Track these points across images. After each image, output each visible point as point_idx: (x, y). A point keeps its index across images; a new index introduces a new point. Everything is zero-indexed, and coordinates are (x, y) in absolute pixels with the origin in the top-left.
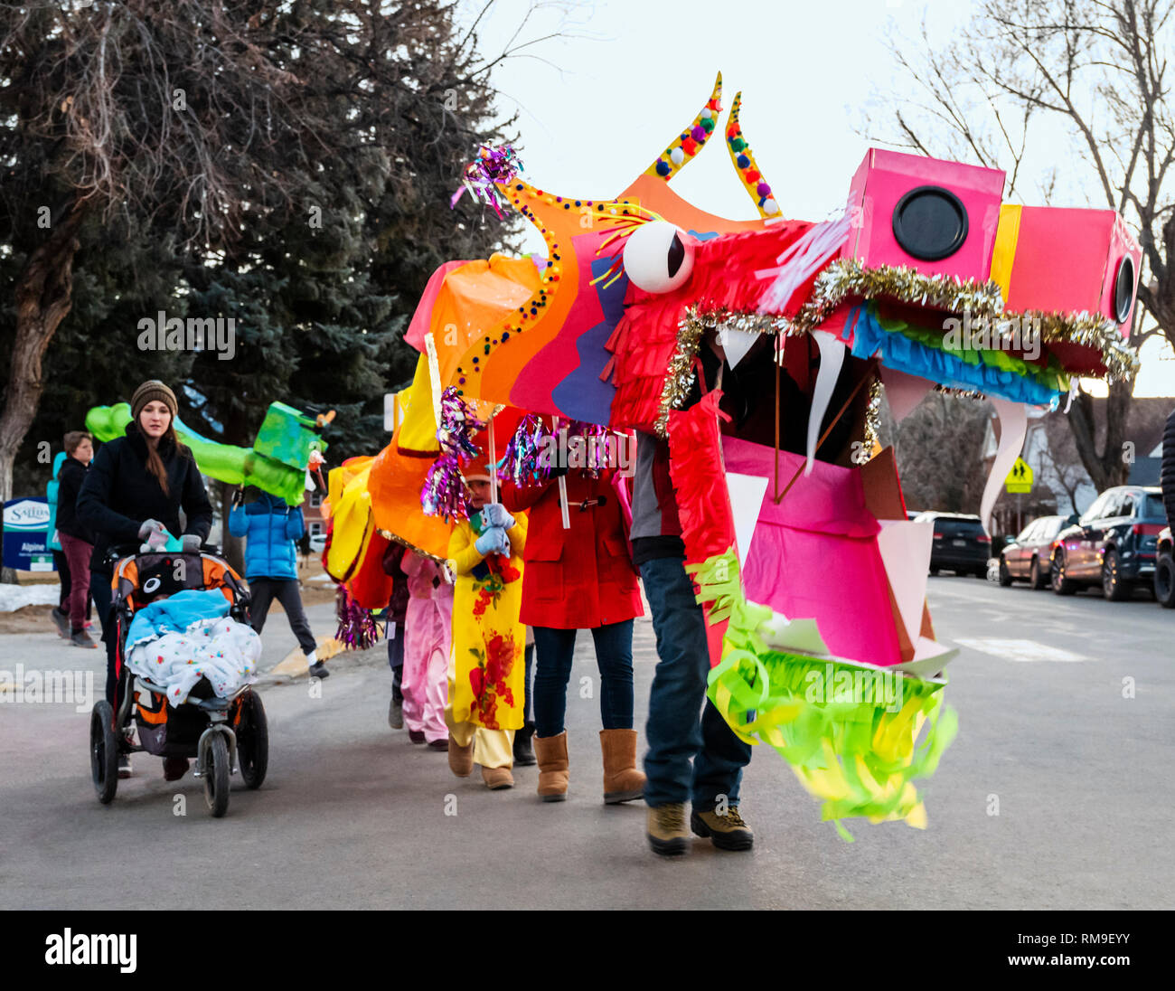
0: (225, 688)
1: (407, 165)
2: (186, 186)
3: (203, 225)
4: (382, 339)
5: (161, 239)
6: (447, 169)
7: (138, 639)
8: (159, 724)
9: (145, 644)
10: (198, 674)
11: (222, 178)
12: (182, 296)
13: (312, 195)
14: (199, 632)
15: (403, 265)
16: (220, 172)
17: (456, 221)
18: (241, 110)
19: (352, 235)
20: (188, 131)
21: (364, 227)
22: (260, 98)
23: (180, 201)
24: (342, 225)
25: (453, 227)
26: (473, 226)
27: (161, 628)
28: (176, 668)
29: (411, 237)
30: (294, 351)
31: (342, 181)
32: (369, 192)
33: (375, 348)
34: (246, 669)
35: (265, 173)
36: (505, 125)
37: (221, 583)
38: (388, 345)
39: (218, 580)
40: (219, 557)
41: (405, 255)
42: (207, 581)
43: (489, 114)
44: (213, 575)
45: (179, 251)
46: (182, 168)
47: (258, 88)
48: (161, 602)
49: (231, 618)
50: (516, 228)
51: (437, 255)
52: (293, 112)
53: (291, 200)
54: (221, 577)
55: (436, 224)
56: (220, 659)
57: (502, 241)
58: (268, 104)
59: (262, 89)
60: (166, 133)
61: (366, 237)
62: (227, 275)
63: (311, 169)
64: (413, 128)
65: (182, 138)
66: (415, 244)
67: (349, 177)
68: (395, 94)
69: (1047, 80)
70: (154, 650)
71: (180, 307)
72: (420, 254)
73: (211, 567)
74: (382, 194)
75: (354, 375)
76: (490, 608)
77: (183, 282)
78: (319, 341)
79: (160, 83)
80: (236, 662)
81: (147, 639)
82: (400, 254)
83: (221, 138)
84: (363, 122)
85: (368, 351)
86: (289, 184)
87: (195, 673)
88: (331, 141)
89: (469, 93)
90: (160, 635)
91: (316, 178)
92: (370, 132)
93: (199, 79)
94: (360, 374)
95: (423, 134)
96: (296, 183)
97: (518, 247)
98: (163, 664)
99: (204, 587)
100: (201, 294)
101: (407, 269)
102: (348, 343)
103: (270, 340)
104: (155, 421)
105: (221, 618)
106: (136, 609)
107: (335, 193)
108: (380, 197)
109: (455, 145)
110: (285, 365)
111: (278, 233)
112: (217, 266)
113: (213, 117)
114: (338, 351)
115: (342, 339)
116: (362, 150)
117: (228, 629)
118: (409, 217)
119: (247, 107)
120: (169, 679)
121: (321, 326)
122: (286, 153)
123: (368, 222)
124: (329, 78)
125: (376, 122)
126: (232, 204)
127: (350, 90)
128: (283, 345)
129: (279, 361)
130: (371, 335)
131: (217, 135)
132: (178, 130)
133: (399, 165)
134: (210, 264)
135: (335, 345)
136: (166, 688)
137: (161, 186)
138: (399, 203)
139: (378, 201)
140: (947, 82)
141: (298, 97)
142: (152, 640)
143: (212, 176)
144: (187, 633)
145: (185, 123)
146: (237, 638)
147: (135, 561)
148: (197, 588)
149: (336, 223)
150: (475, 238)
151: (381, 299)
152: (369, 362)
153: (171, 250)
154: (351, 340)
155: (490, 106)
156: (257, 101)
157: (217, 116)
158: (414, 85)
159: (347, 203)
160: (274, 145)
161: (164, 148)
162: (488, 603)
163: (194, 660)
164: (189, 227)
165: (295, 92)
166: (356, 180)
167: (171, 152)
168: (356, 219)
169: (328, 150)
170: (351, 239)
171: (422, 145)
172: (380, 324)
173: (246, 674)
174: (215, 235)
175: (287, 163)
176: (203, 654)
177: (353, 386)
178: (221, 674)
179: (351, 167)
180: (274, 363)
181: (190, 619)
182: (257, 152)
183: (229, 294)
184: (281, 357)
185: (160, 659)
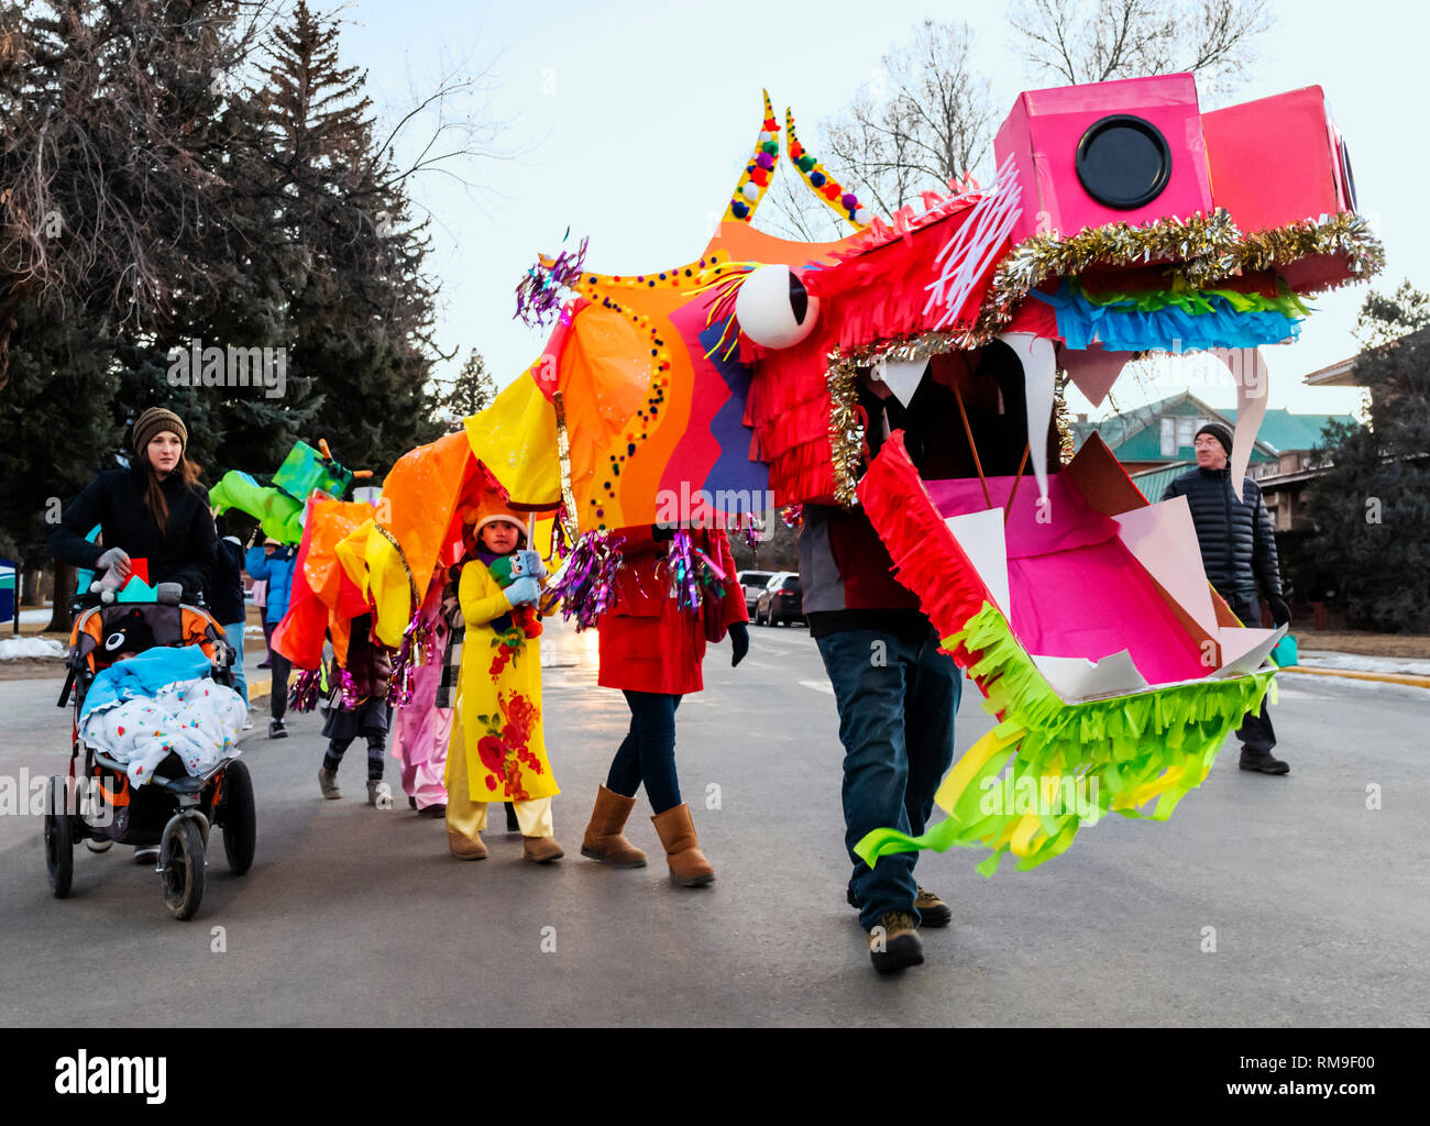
0: (198, 764)
1: (327, 261)
2: (119, 274)
3: (134, 310)
4: (303, 416)
5: (96, 321)
6: (363, 266)
7: (95, 705)
8: (122, 807)
9: (103, 712)
10: (166, 749)
11: (154, 268)
12: (116, 373)
13: (238, 285)
14: (171, 697)
15: (323, 350)
16: (152, 263)
17: (371, 313)
18: (173, 208)
19: (276, 322)
20: (121, 224)
21: (287, 315)
22: (191, 197)
23: (114, 286)
24: (267, 313)
25: (367, 318)
26: (388, 318)
27: (126, 693)
28: (139, 741)
29: (330, 326)
30: (219, 424)
31: (267, 274)
32: (292, 284)
33: (296, 424)
34: (226, 740)
35: (194, 266)
36: (417, 229)
37: (202, 638)
38: (308, 421)
39: (199, 634)
40: (201, 607)
41: (325, 340)
42: (186, 636)
43: (404, 219)
44: (193, 629)
45: (113, 332)
46: (116, 258)
47: (187, 188)
48: (127, 661)
49: (210, 679)
50: (426, 320)
51: (355, 343)
52: (221, 212)
53: (217, 291)
54: (202, 631)
55: (354, 314)
56: (194, 729)
57: (414, 331)
58: (197, 203)
59: (192, 189)
60: (100, 225)
61: (289, 324)
62: (158, 356)
63: (239, 262)
64: (333, 229)
65: (117, 230)
66: (333, 332)
67: (273, 271)
68: (316, 199)
69: (882, 208)
70: (114, 719)
71: (113, 383)
72: (339, 340)
73: (192, 618)
74: (304, 286)
75: (276, 448)
76: (508, 666)
77: (118, 361)
78: (244, 417)
79: (96, 181)
80: (213, 733)
81: (107, 706)
82: (321, 340)
83: (153, 232)
84: (289, 221)
85: (290, 426)
86: (217, 276)
87: (161, 747)
88: (257, 239)
89: (385, 200)
90: (123, 701)
91: (243, 270)
92: (294, 232)
93: (132, 178)
94: (281, 447)
95: (342, 235)
96: (224, 275)
97: (428, 337)
98: (124, 736)
99: (184, 642)
100: (133, 373)
101: (327, 354)
102: (272, 419)
103: (198, 415)
104: (166, 454)
105: (199, 678)
106: (98, 670)
107: (259, 283)
108: (302, 289)
109: (370, 245)
110: (213, 438)
111: (207, 319)
112: (149, 346)
113: (145, 212)
114: (262, 425)
115: (267, 415)
116: (286, 247)
117: (207, 693)
118: (329, 308)
119: (178, 205)
120: (131, 754)
121: (246, 403)
122: (214, 247)
123: (291, 310)
124: (255, 182)
125: (299, 223)
126: (162, 291)
127: (276, 193)
128: (210, 419)
129: (206, 434)
130: (293, 412)
131: (148, 229)
132: (111, 224)
133: (321, 260)
134: (144, 345)
135: (259, 420)
136: (127, 764)
137: (95, 273)
138: (319, 295)
139: (301, 293)
140: (800, 207)
141: (225, 198)
142: (112, 707)
143: (143, 266)
144: (157, 697)
145: (119, 217)
146: (216, 704)
147: (100, 612)
148: (174, 644)
149: (262, 311)
150: (387, 328)
151: (303, 380)
152: (290, 436)
153: (103, 332)
154: (274, 416)
155: (404, 212)
156: (187, 201)
157: (149, 212)
158: (336, 191)
159: (272, 294)
160: (202, 240)
161: (98, 239)
162: (508, 660)
163: (161, 731)
164: (122, 311)
165: (223, 193)
166: (280, 275)
167: (105, 243)
168: (281, 308)
169: (252, 247)
170: (275, 325)
171: (341, 244)
172: (301, 402)
173: (225, 748)
174: (145, 319)
175: (215, 256)
176: (175, 724)
177: (275, 457)
178: (195, 748)
179: (275, 261)
180: (202, 435)
181: (161, 682)
182: (187, 245)
183: (160, 372)
184: (209, 431)
185: (121, 731)
